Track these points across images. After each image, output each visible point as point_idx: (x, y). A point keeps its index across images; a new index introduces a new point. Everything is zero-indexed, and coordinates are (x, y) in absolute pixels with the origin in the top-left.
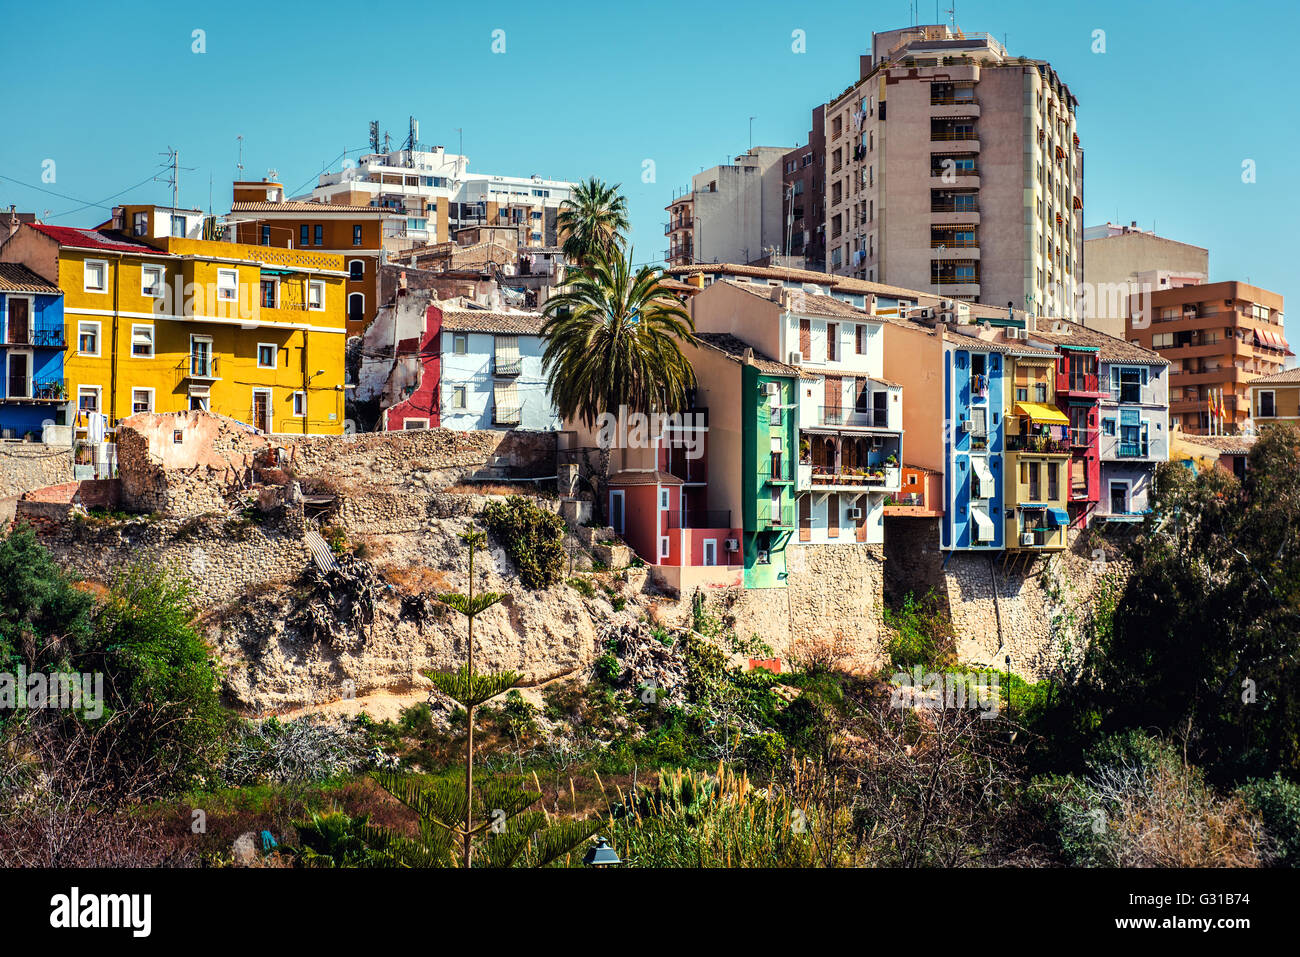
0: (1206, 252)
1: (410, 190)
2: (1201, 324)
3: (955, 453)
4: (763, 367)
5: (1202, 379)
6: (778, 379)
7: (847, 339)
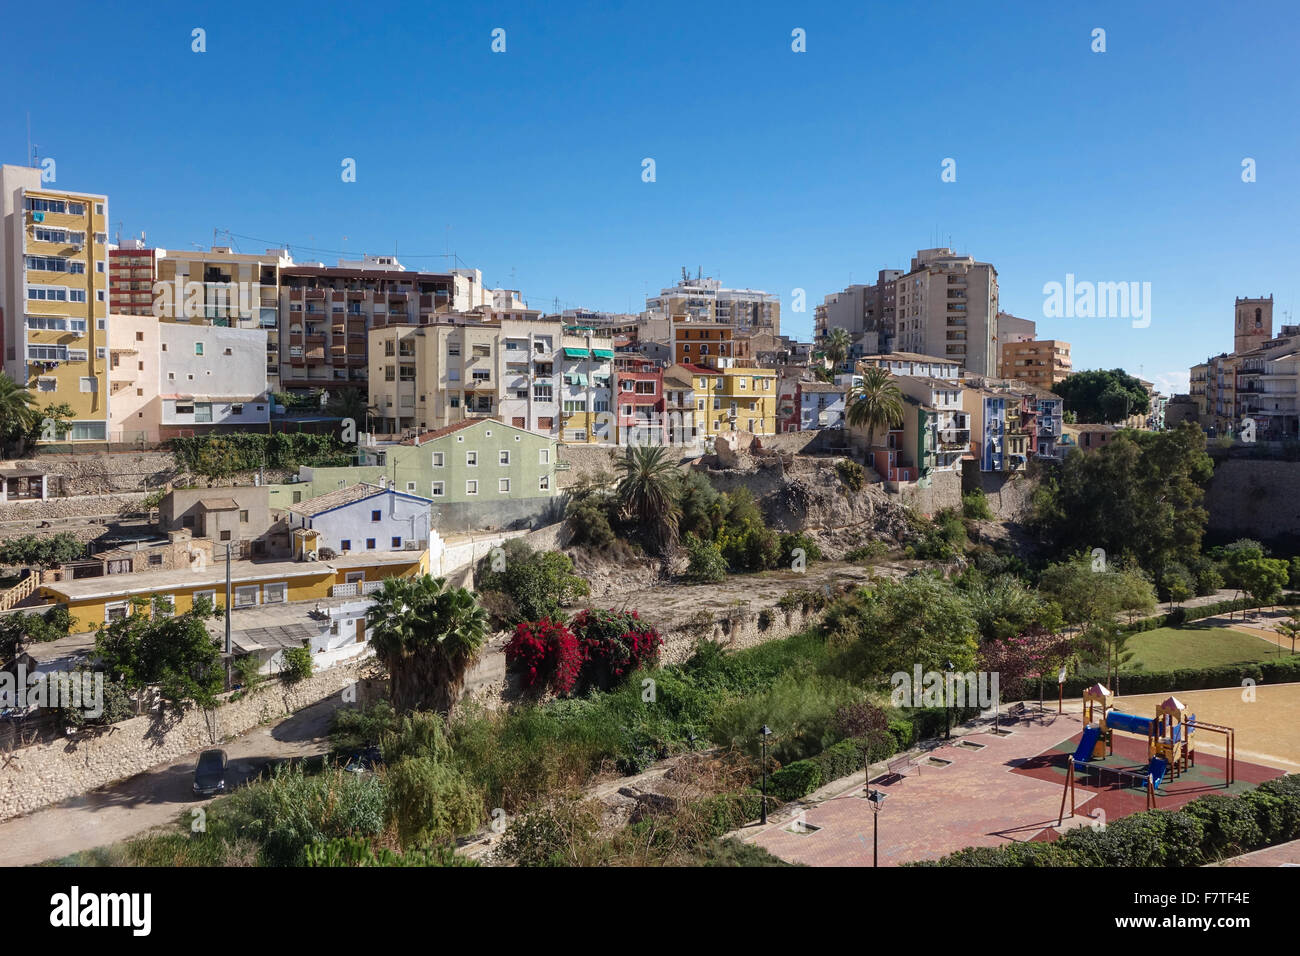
0: (1034, 323)
1: (701, 296)
2: (1037, 357)
3: (987, 436)
4: (926, 409)
5: (1037, 379)
6: (930, 414)
7: (951, 397)
